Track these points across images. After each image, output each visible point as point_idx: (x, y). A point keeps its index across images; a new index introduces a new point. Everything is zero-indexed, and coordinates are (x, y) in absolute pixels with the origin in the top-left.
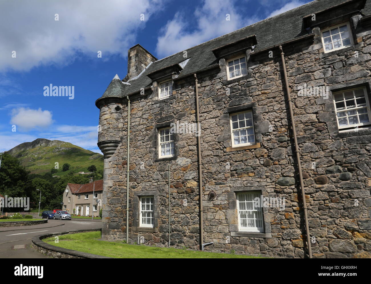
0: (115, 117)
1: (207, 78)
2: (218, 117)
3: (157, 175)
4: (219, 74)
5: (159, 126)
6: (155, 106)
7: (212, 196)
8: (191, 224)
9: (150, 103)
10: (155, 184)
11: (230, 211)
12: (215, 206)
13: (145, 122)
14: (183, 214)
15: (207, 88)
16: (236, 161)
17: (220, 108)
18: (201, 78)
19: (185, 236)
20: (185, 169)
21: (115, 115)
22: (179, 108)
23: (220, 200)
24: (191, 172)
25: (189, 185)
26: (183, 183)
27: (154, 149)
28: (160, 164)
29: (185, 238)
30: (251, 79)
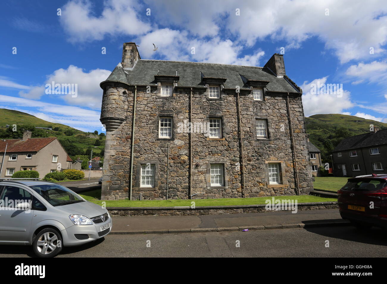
0: (123, 99)
1: (198, 93)
2: (203, 118)
3: (158, 149)
4: (205, 93)
5: (161, 115)
6: (158, 100)
7: (197, 166)
8: (183, 183)
9: (155, 97)
10: (157, 156)
11: (207, 175)
12: (198, 171)
13: (149, 109)
14: (177, 177)
15: (197, 99)
16: (212, 146)
17: (204, 113)
18: (194, 91)
19: (178, 191)
20: (180, 147)
21: (123, 98)
22: (178, 106)
23: (202, 168)
24: (184, 150)
25: (182, 158)
26: (178, 157)
27: (156, 131)
28: (161, 142)
29: (178, 193)
30: (222, 102)
